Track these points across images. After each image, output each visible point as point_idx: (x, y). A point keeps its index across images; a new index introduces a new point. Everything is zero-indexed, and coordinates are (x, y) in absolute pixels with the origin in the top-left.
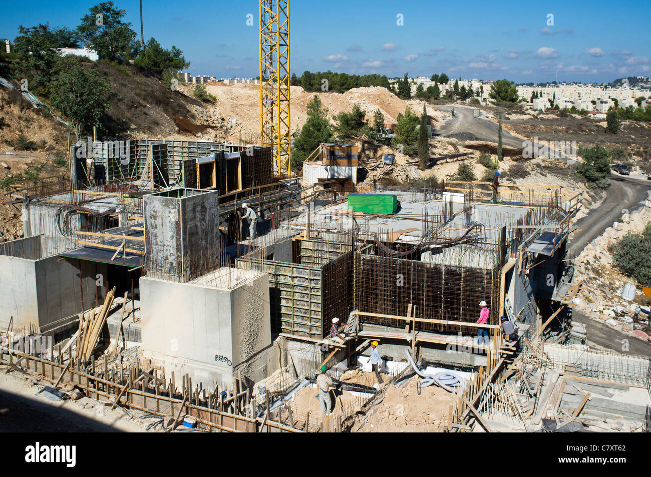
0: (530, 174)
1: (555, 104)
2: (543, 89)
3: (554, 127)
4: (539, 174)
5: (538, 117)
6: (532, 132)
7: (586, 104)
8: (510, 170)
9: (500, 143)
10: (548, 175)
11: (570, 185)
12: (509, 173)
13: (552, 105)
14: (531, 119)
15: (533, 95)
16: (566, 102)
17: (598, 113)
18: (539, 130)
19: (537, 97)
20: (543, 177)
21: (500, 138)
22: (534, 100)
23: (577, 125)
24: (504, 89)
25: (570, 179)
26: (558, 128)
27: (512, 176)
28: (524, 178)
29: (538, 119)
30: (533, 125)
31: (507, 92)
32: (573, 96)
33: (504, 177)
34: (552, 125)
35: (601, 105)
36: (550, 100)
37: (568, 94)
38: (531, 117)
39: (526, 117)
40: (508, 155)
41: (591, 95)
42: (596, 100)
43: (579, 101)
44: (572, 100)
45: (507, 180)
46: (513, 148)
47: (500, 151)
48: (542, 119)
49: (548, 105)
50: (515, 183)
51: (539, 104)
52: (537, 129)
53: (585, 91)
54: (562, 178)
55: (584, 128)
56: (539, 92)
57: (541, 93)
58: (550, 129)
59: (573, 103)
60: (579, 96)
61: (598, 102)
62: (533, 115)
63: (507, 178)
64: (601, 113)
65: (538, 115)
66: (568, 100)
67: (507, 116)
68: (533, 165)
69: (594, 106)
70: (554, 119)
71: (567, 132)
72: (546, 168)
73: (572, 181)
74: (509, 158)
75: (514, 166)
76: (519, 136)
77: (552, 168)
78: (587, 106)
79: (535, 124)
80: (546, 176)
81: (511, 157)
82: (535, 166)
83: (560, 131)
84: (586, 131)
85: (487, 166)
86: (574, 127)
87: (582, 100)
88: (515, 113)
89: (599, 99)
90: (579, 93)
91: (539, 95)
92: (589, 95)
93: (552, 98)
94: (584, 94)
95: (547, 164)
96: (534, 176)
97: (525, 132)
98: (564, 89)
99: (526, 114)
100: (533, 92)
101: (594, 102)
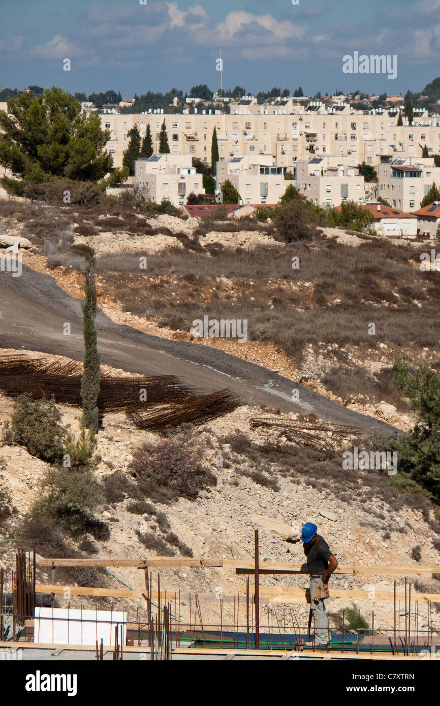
0: (214, 481)
1: (220, 179)
2: (171, 118)
3: (272, 285)
4: (246, 481)
5: (203, 244)
6: (186, 306)
7: (340, 178)
8: (137, 469)
9: (92, 359)
10: (282, 482)
11: (370, 518)
12: (133, 481)
13: (209, 184)
14: (175, 250)
15: (134, 144)
16: (264, 170)
17: (386, 215)
18: (216, 296)
19: (147, 153)
20: (266, 493)
21: (90, 337)
22: (138, 164)
23: (355, 271)
24: (51, 126)
25: (370, 495)
26: (285, 286)
27: (147, 492)
28: (193, 496)
29: (199, 249)
30: (190, 278)
31: (64, 141)
32: (288, 147)
33: (120, 499)
34: (260, 275)
35: (396, 181)
36: (198, 165)
37: (266, 140)
38: (172, 241)
39: (155, 244)
40: (116, 406)
41: (357, 146)
42: (375, 162)
43: (313, 168)
44: (285, 162)
45: (134, 509)
46: (126, 375)
47: (89, 391)
48: (216, 250)
49: (195, 185)
50: (162, 521)
51: (160, 180)
52: (206, 294)
53: (331, 130)
54: (336, 491)
55: (384, 285)
56: (156, 131)
57: (163, 136)
58: (257, 291)
59: (289, 177)
60: (311, 149)
61: (384, 172)
62: (181, 236)
63: (128, 501)
64: (397, 214)
65: (197, 233)
66: (268, 162)
67: (80, 240)
68: (222, 441)
69: (372, 185)
70: (262, 248)
71: (321, 301)
72: (270, 451)
73: (375, 504)
74: (121, 416)
75: (148, 449)
76: (140, 322)
77: (293, 452)
78: (344, 188)
79: (198, 273)
80: (273, 485)
81: (129, 413)
82: (227, 447)
83: (295, 300)
84: (390, 298)
85: (49, 453)
86: (347, 280)
87: (323, 165)
88: (110, 226)
89: (385, 159)
90: (310, 136)
91: (156, 144)
92: (348, 145)
93: (206, 156)
94: (330, 137)
95: (273, 435)
96: (229, 490)
97: (159, 306)
98: (252, 119)
99: (152, 232)
100: (134, 133)
101: (367, 172)
